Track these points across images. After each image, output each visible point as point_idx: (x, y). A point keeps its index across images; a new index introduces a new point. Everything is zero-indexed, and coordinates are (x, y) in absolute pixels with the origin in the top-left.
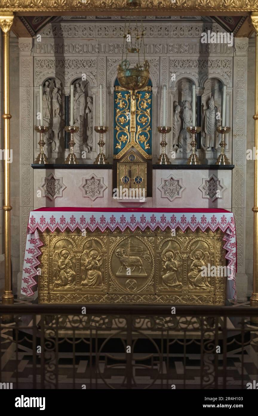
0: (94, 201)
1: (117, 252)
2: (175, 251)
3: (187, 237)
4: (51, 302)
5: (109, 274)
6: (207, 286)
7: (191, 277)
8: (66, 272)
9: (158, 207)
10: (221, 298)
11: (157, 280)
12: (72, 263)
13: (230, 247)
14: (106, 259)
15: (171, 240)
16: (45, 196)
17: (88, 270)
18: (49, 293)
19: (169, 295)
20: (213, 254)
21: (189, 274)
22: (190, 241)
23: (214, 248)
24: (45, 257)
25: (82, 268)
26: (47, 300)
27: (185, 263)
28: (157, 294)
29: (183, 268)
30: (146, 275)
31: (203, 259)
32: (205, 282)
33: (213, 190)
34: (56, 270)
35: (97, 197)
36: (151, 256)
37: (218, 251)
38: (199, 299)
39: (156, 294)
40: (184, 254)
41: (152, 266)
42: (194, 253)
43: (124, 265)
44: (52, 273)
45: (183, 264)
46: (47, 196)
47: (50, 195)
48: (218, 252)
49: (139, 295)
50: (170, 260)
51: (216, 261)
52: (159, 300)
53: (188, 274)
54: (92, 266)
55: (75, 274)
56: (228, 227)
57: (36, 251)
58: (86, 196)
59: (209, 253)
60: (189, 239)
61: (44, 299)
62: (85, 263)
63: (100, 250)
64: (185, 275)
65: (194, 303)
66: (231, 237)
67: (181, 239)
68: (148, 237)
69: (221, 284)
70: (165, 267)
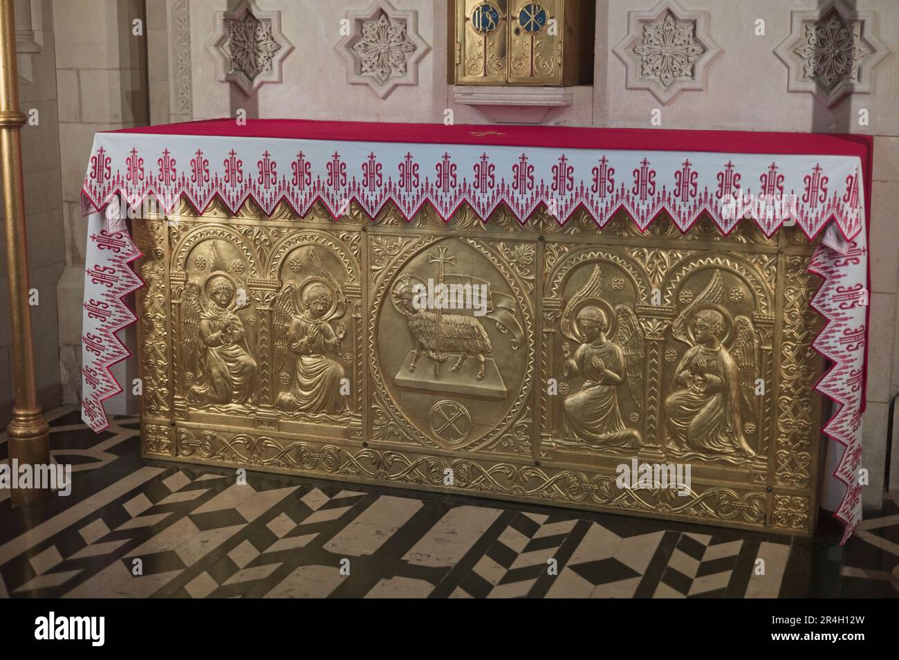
0: (385, 97)
1: (399, 297)
2: (614, 305)
3: (666, 250)
4: (180, 456)
5: (370, 375)
6: (740, 451)
7: (676, 412)
8: (226, 355)
9: (613, 126)
10: (797, 506)
11: (543, 412)
12: (245, 323)
13: (835, 305)
14: (357, 319)
15: (599, 261)
16: (227, 80)
17: (300, 353)
18: (173, 424)
19: (590, 474)
20: (770, 324)
21: (669, 400)
22: (678, 268)
23: (774, 302)
24: (156, 297)
25: (279, 345)
26: (169, 447)
27: (654, 355)
28: (543, 463)
29: (644, 375)
30: (505, 389)
31: (727, 346)
32: (731, 436)
33: (836, 58)
34: (194, 346)
35: (396, 85)
36: (523, 317)
37: (790, 316)
38: (705, 499)
39: (537, 464)
40: (651, 320)
41: (525, 357)
42: (692, 315)
43: (422, 347)
44: (181, 357)
45: (645, 360)
46: (233, 78)
47: (242, 74)
48: (793, 319)
49: (477, 460)
50: (592, 338)
51: (784, 358)
52: (549, 489)
53: (663, 399)
54: (312, 341)
55: (255, 364)
56: (832, 220)
57: (119, 274)
58: (356, 79)
59: (754, 323)
60: (672, 259)
61: (158, 444)
62: (287, 329)
63: (339, 286)
64: (653, 402)
65: (684, 512)
66: (843, 260)
67: (639, 261)
68: (511, 243)
69: (799, 449)
70: (573, 362)
